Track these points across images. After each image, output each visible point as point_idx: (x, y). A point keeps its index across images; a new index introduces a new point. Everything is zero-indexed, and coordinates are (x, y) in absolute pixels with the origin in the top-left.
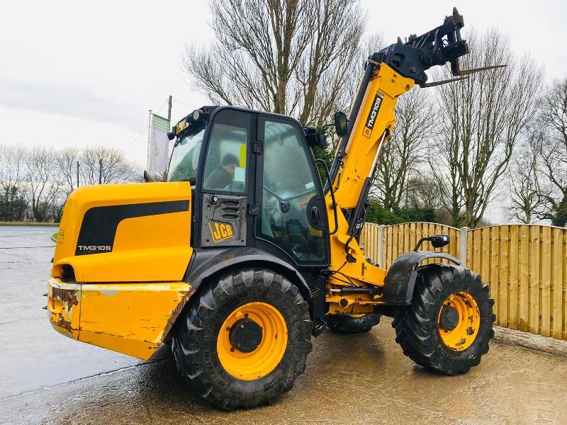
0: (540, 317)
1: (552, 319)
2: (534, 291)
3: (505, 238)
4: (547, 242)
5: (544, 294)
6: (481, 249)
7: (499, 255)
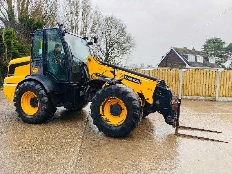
0: (203, 92)
1: (205, 92)
2: (201, 86)
3: (194, 73)
4: (205, 74)
5: (204, 86)
6: (187, 76)
7: (192, 77)
